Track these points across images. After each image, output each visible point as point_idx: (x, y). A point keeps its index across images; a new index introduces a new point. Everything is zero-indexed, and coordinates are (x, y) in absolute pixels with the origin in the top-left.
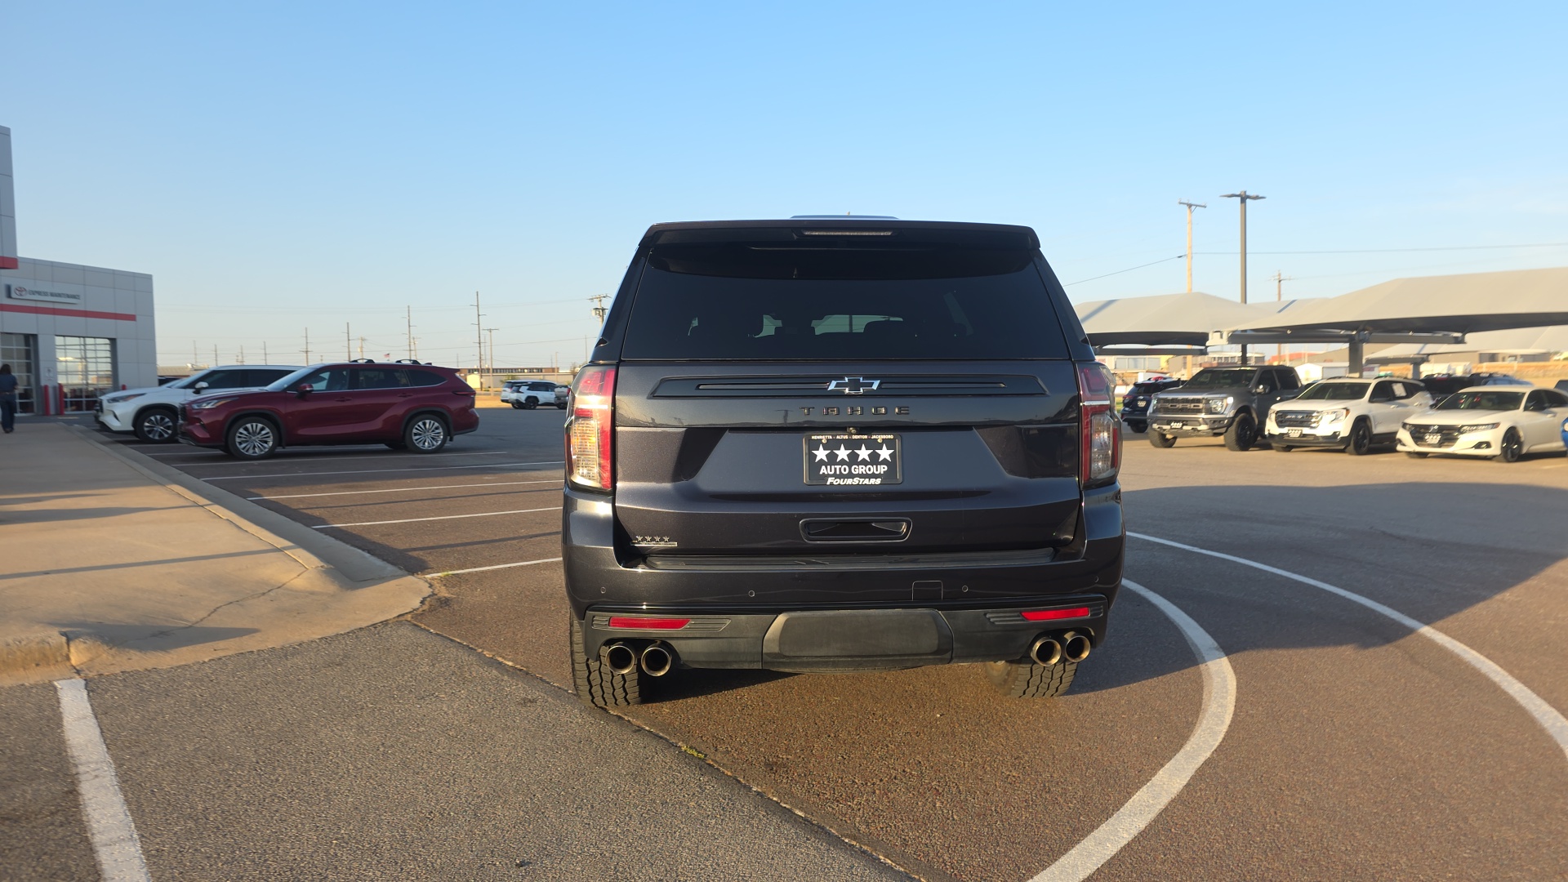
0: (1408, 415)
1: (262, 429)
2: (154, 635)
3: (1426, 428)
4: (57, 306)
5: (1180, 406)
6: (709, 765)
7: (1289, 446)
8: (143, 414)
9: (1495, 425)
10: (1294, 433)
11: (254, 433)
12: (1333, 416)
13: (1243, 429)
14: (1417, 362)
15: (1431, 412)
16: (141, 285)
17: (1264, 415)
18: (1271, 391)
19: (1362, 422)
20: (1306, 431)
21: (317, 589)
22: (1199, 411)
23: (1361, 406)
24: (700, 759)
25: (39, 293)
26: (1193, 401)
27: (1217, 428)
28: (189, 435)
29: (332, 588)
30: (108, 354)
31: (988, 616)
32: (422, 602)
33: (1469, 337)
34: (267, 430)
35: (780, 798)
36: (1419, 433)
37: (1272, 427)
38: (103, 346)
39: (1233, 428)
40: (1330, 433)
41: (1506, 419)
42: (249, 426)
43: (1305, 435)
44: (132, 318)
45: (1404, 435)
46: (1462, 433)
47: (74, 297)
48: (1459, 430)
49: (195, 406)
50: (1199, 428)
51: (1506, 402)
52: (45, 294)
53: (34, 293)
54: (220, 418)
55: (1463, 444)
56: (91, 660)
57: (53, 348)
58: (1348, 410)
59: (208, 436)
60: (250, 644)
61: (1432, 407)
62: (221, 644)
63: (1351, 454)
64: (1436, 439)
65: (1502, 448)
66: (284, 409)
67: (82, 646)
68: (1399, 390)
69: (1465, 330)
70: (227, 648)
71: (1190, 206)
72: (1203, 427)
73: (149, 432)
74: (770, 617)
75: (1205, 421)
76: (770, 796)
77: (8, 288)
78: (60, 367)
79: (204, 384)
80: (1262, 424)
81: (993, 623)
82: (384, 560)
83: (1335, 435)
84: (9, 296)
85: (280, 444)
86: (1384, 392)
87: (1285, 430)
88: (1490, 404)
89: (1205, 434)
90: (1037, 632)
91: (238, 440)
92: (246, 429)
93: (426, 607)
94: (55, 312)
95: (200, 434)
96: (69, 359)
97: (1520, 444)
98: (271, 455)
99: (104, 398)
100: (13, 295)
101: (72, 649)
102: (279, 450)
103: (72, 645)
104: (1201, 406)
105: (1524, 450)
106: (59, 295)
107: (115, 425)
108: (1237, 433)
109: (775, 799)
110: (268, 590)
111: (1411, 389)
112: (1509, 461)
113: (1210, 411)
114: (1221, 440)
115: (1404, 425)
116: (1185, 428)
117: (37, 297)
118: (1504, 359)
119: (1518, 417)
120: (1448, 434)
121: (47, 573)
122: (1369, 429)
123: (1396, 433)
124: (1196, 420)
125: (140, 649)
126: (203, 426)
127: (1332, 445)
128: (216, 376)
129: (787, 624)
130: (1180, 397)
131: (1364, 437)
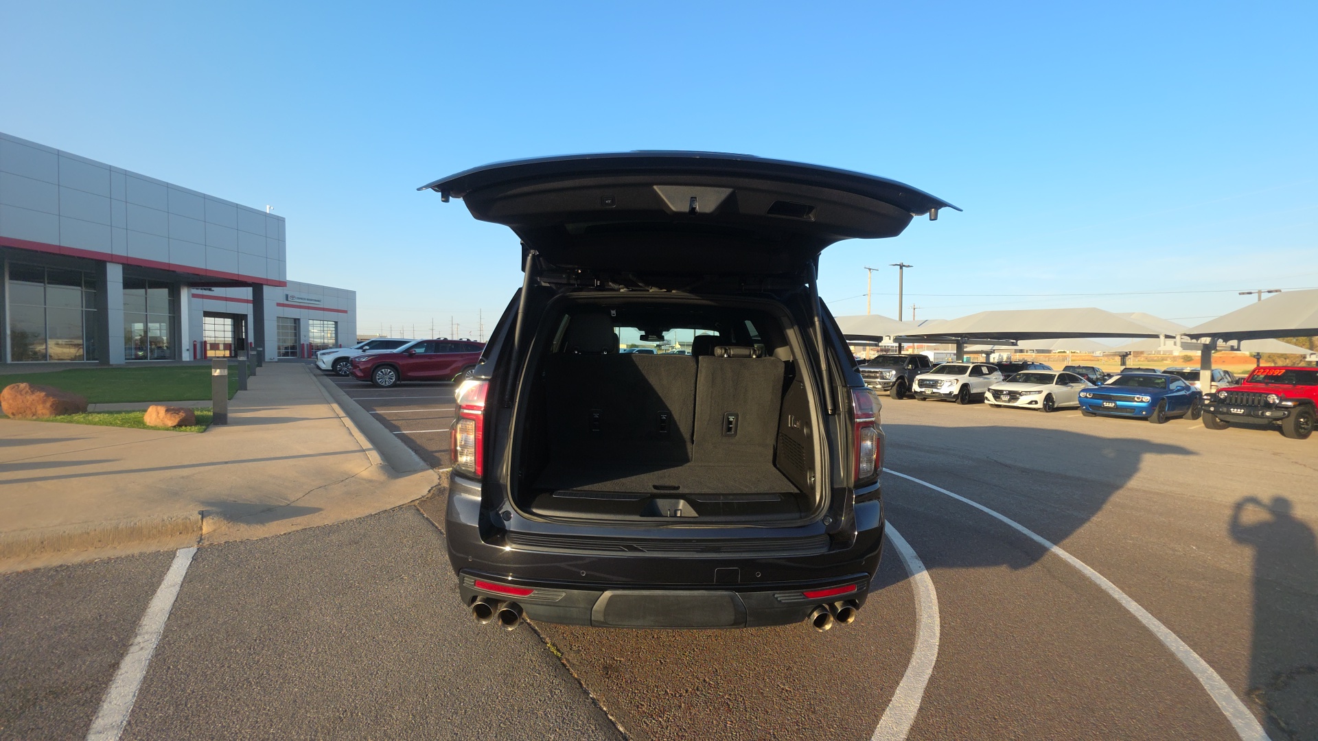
0: (991, 384)
1: (390, 372)
2: (263, 511)
3: (1001, 391)
4: (310, 305)
5: (867, 374)
6: (563, 664)
7: (924, 398)
8: (337, 361)
9: (1040, 392)
10: (928, 391)
11: (386, 374)
12: (950, 383)
13: (900, 388)
14: (988, 354)
15: (1003, 383)
16: (350, 296)
17: (911, 381)
18: (915, 368)
19: (965, 387)
20: (935, 390)
21: (374, 478)
22: (877, 378)
23: (965, 378)
24: (558, 657)
25: (301, 299)
26: (874, 372)
27: (886, 387)
28: (353, 374)
29: (382, 477)
30: (334, 329)
31: (776, 596)
32: (429, 491)
33: (1019, 342)
34: (392, 373)
35: (608, 708)
36: (997, 394)
37: (916, 387)
38: (331, 325)
39: (895, 387)
40: (948, 392)
41: (1046, 389)
42: (383, 370)
43: (934, 393)
44: (345, 312)
45: (988, 395)
46: (1021, 395)
47: (318, 301)
48: (1020, 394)
49: (357, 360)
50: (877, 387)
51: (1045, 379)
52: (305, 299)
53: (299, 298)
54: (369, 366)
55: (1022, 401)
56: (214, 531)
57: (308, 325)
58: (957, 380)
59: (363, 375)
60: (316, 521)
61: (1003, 380)
62: (299, 519)
63: (958, 403)
64: (1007, 398)
65: (1044, 404)
66: (401, 362)
67: (211, 521)
68: (985, 370)
69: (1017, 339)
70: (300, 522)
71: (870, 269)
72: (879, 386)
73: (340, 370)
74: (600, 593)
75: (880, 383)
76: (601, 705)
77: (287, 296)
78: (311, 335)
79: (367, 347)
80: (911, 386)
81: (780, 601)
82: (421, 458)
83: (950, 393)
84: (287, 300)
85: (399, 380)
86: (977, 371)
87: (923, 390)
88: (1035, 380)
89: (880, 390)
90: (814, 606)
91: (378, 377)
92: (382, 372)
93: (430, 495)
94: (308, 308)
95: (359, 374)
96: (315, 331)
97: (1053, 402)
98: (394, 385)
99: (319, 353)
100: (289, 299)
101: (204, 523)
102: (398, 382)
103: (204, 520)
104: (878, 375)
105: (1055, 406)
106: (311, 300)
107: (323, 366)
108: (897, 390)
109: (604, 709)
110: (347, 478)
111: (992, 370)
112: (1047, 412)
113: (882, 378)
114: (888, 393)
115: (989, 390)
116: (869, 386)
117: (300, 301)
118: (1027, 352)
119: (1052, 388)
120: (1014, 396)
121: (226, 463)
122: (969, 391)
123: (984, 393)
124: (875, 383)
125: (248, 523)
126: (360, 370)
127: (947, 398)
128: (374, 344)
129: (611, 598)
130: (867, 370)
131: (966, 394)
